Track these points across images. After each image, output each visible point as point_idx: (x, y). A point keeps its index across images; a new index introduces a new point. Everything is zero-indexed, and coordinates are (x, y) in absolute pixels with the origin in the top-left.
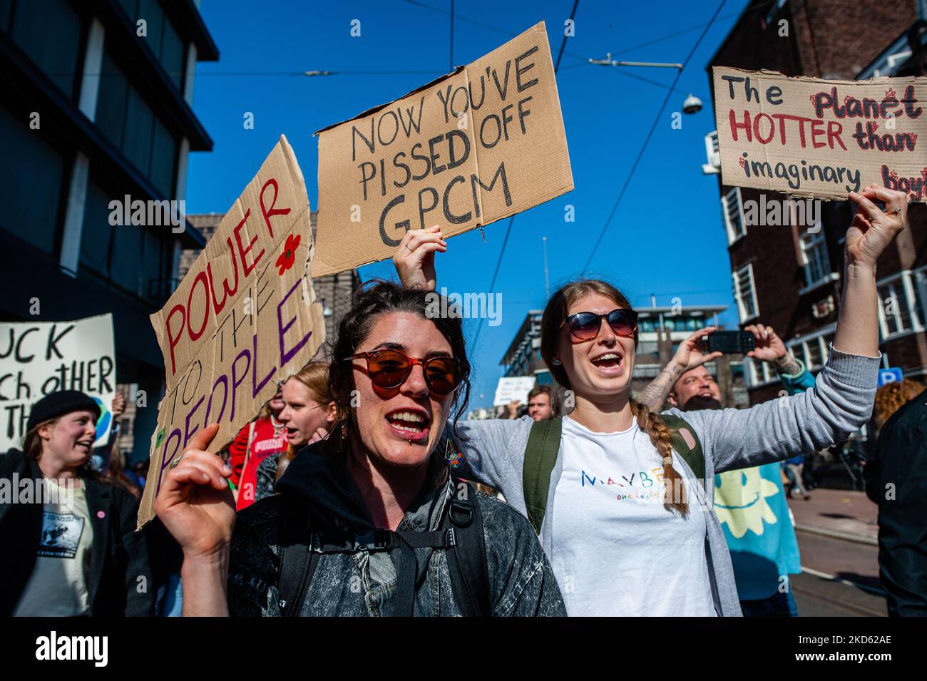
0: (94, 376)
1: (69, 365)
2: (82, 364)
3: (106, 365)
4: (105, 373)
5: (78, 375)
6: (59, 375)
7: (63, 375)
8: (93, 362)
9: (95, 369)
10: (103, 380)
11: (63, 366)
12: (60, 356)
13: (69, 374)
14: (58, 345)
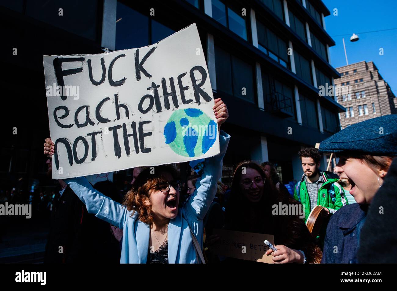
0: (187, 88)
1: (158, 82)
2: (171, 80)
3: (198, 75)
4: (198, 83)
5: (169, 90)
6: (152, 92)
7: (156, 92)
8: (184, 75)
9: (187, 81)
10: (198, 91)
11: (153, 84)
12: (149, 76)
13: (160, 91)
14: (144, 66)
